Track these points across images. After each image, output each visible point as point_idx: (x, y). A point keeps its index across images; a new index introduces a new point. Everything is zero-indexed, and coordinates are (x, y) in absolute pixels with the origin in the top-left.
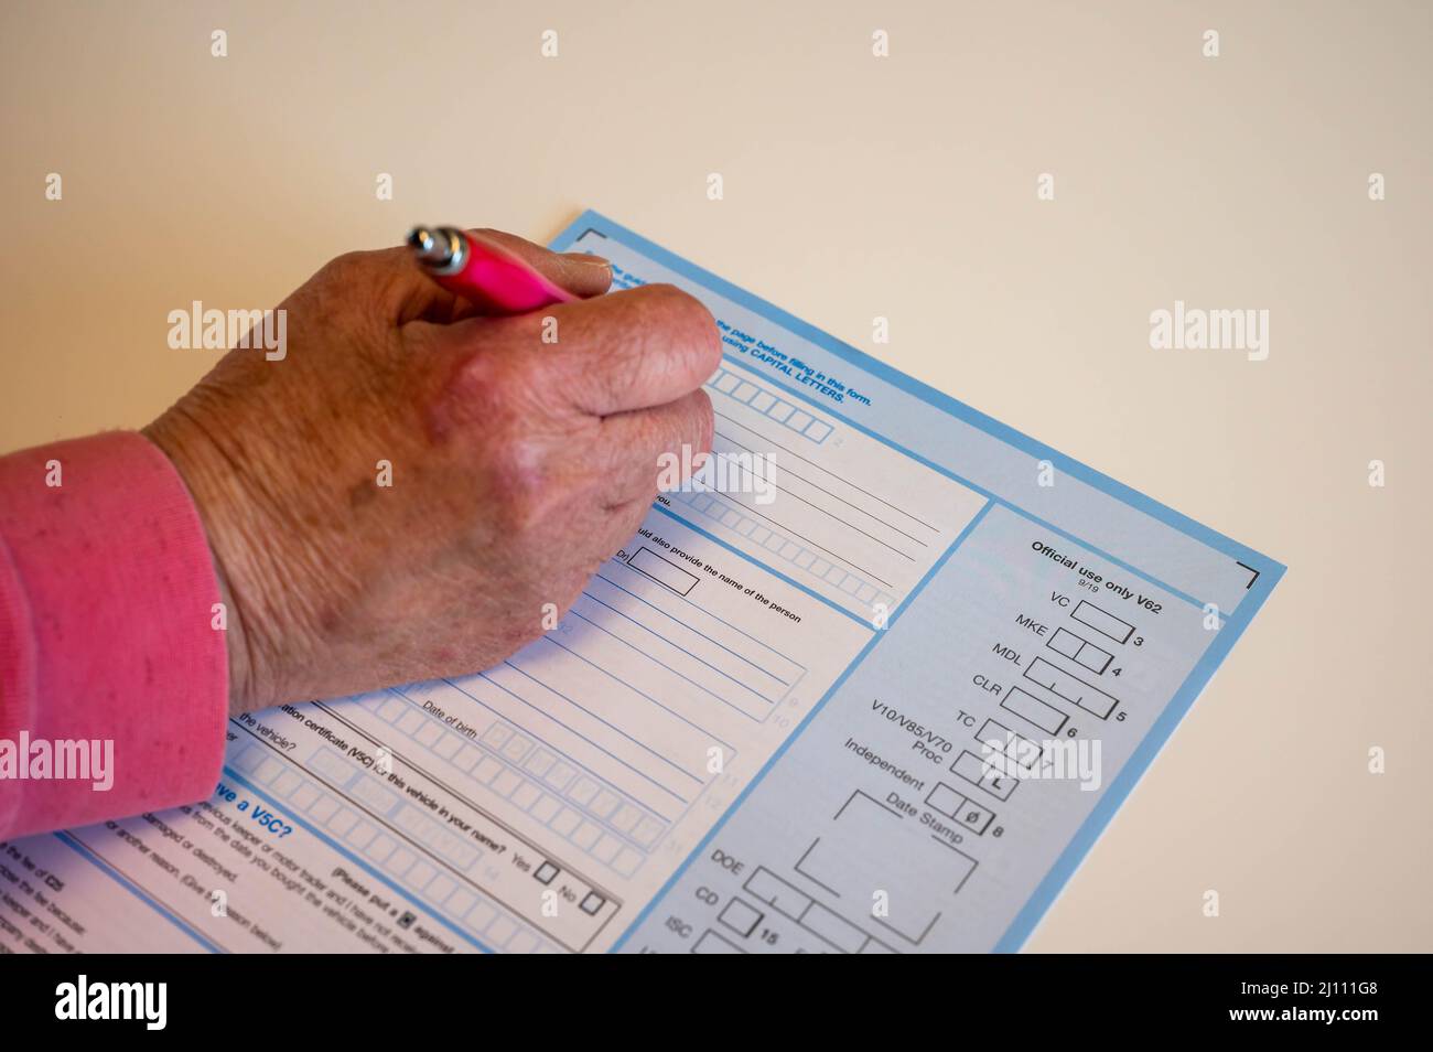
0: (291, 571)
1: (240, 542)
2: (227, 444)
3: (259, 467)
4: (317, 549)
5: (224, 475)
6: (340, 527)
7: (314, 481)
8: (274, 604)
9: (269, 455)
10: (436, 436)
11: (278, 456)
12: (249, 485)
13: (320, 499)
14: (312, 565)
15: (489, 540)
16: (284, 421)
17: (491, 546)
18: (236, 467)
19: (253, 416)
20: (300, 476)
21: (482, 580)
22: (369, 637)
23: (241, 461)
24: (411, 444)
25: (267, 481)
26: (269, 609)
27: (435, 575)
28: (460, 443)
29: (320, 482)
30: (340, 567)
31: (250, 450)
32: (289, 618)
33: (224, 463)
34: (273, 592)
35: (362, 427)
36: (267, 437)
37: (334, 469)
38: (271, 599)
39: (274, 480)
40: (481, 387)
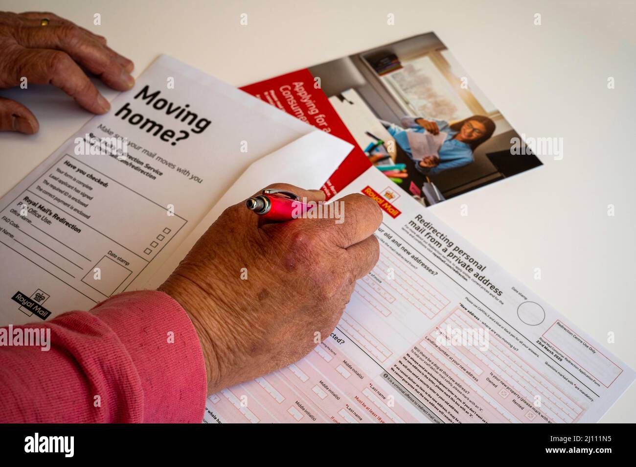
0: (237, 330)
1: (215, 324)
2: (204, 285)
3: (219, 292)
4: (247, 320)
5: (205, 298)
6: (255, 310)
7: (243, 294)
8: (231, 346)
9: (222, 286)
10: (289, 267)
11: (226, 287)
12: (215, 300)
13: (245, 300)
14: (246, 327)
15: (315, 304)
16: (226, 272)
17: (316, 306)
18: (209, 294)
19: (212, 273)
20: (237, 293)
21: (311, 320)
22: (269, 351)
23: (211, 291)
24: (280, 272)
25: (223, 298)
26: (229, 348)
27: (294, 321)
28: (301, 269)
29: (245, 294)
30: (257, 326)
31: (214, 286)
32: (236, 350)
33: (204, 293)
34: (230, 341)
35: (259, 269)
36: (220, 280)
37: (250, 288)
38: (229, 344)
39: (226, 296)
40: (305, 245)
